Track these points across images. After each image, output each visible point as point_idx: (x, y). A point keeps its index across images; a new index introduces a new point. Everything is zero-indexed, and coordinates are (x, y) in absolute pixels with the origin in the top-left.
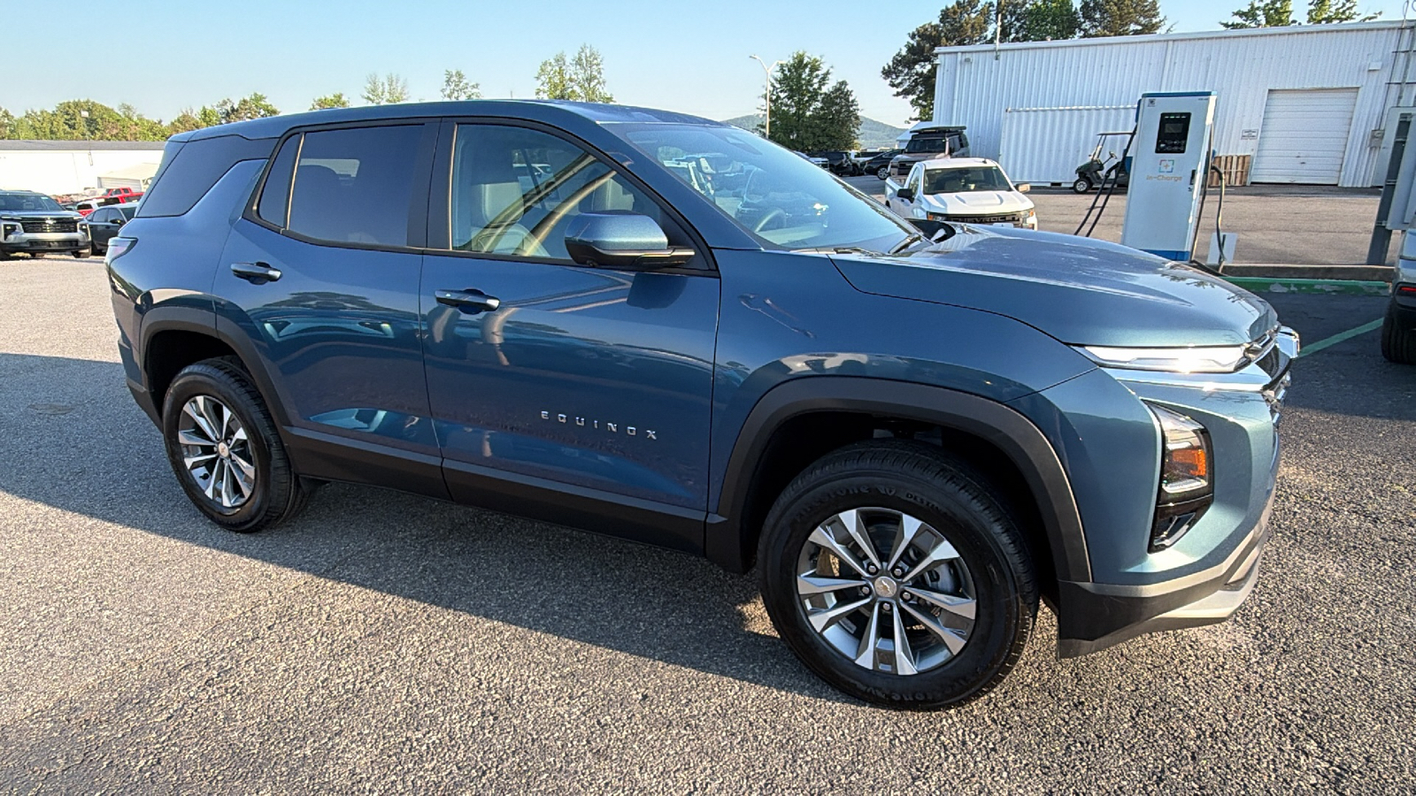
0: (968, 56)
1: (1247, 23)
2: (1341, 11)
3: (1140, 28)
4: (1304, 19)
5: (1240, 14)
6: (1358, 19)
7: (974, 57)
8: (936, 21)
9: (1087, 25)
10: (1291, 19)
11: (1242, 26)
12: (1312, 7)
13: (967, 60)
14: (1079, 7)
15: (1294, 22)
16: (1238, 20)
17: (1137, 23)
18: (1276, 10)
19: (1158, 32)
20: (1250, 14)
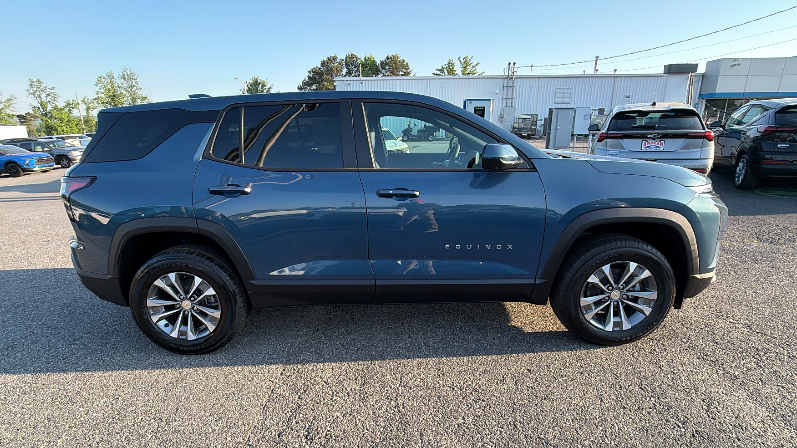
0: (349, 82)
1: (441, 74)
2: (472, 71)
3: (403, 73)
4: (460, 73)
5: (440, 70)
6: (478, 74)
7: (351, 82)
8: (320, 66)
9: (383, 71)
10: (456, 73)
11: (440, 75)
12: (462, 69)
13: (349, 84)
14: (379, 63)
15: (457, 74)
16: (438, 72)
17: (402, 71)
18: (451, 69)
19: (410, 75)
20: (442, 70)
